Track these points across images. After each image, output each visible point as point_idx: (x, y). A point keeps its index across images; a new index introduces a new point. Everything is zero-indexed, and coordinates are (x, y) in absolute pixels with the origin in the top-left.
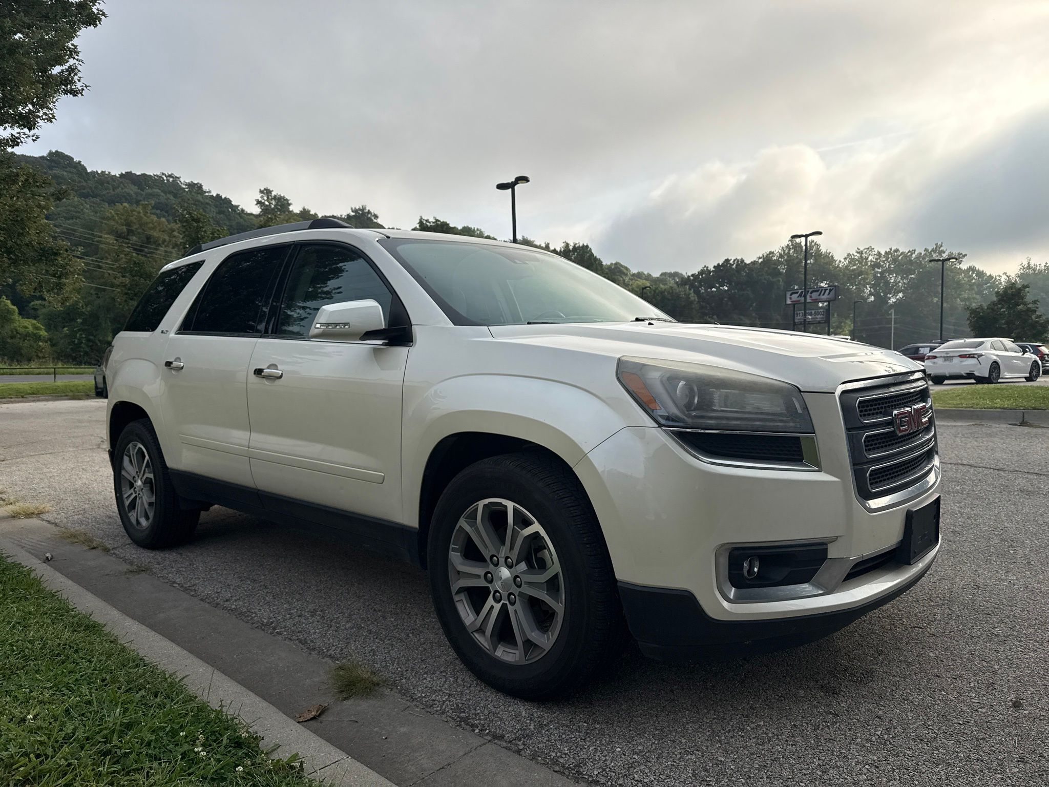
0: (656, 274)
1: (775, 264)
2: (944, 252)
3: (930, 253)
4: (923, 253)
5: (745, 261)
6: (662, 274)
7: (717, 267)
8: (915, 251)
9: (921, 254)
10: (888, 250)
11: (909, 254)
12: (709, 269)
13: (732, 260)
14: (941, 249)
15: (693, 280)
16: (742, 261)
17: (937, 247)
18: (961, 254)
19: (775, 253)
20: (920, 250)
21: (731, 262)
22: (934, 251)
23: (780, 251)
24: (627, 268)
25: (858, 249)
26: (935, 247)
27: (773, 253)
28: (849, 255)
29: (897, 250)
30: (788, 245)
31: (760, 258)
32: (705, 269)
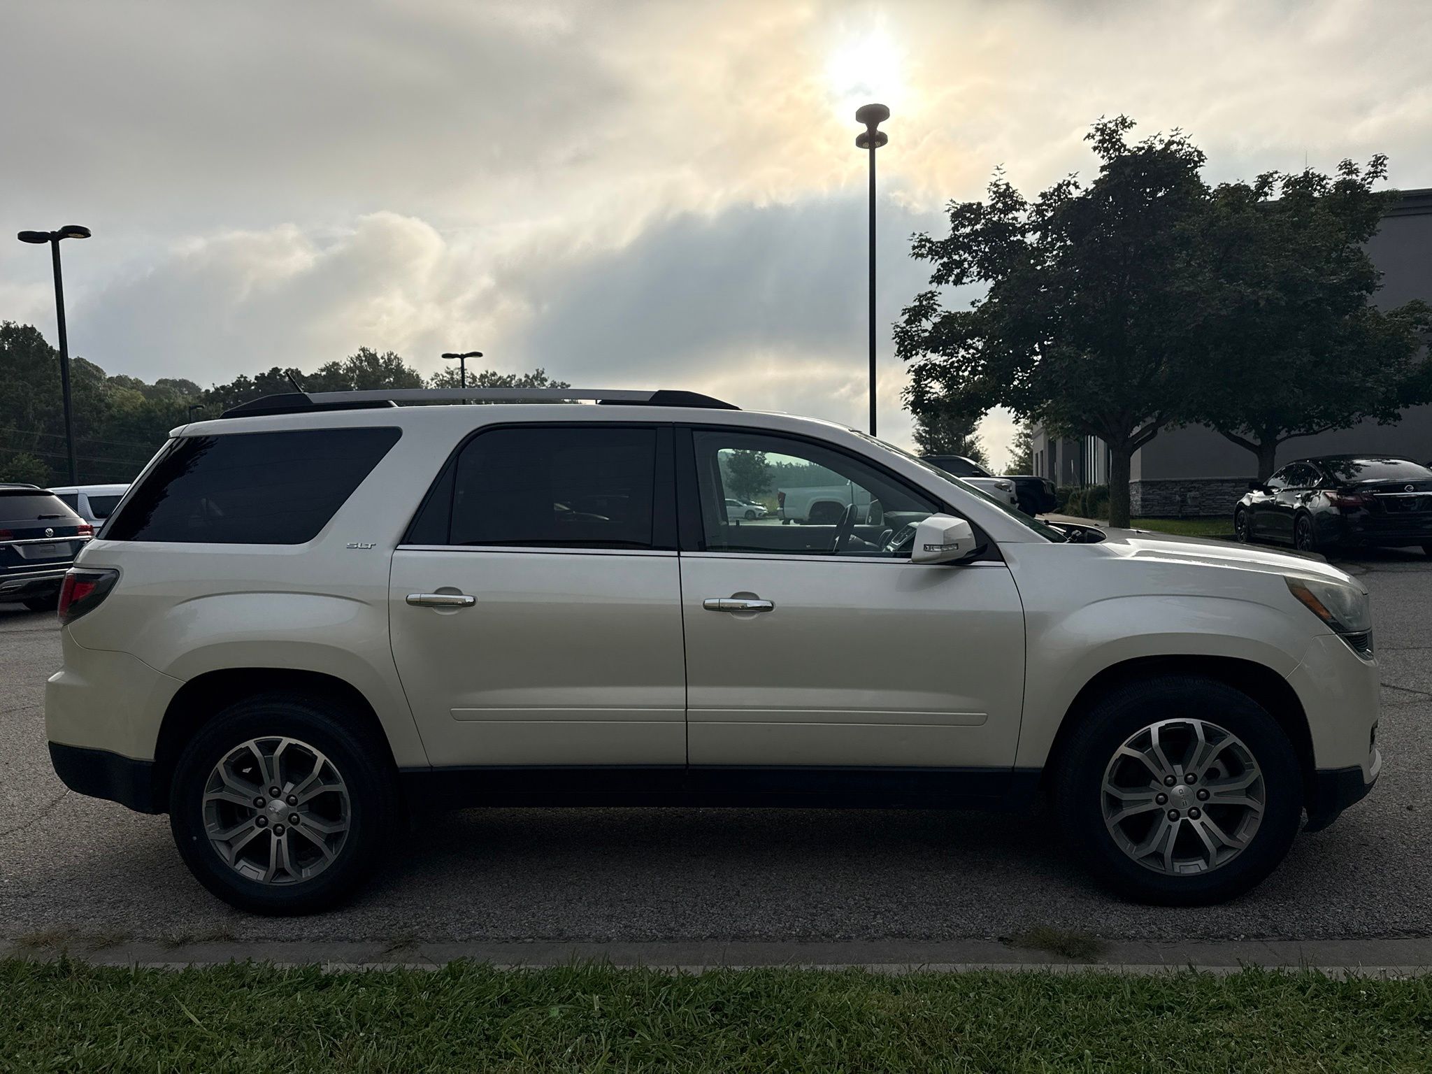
0: (150, 382)
1: (344, 380)
2: (546, 380)
3: (531, 380)
4: (523, 379)
5: (302, 373)
6: (160, 382)
7: (261, 378)
8: (515, 376)
9: (521, 380)
10: (484, 373)
11: (509, 379)
12: (248, 380)
13: (284, 370)
14: (543, 376)
15: (223, 394)
16: (298, 372)
17: (538, 372)
18: (565, 384)
19: (341, 364)
20: (520, 376)
21: (282, 372)
22: (536, 378)
23: (348, 363)
24: (97, 368)
25: (448, 368)
26: (536, 373)
27: (338, 364)
28: (437, 375)
29: (494, 374)
30: (359, 355)
31: (322, 370)
32: (242, 379)
